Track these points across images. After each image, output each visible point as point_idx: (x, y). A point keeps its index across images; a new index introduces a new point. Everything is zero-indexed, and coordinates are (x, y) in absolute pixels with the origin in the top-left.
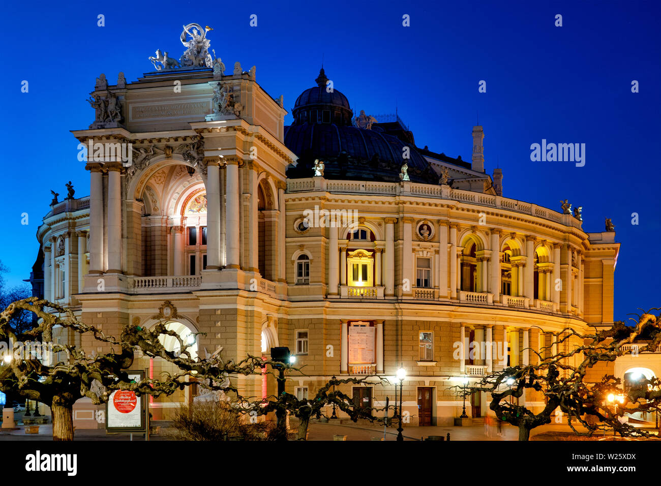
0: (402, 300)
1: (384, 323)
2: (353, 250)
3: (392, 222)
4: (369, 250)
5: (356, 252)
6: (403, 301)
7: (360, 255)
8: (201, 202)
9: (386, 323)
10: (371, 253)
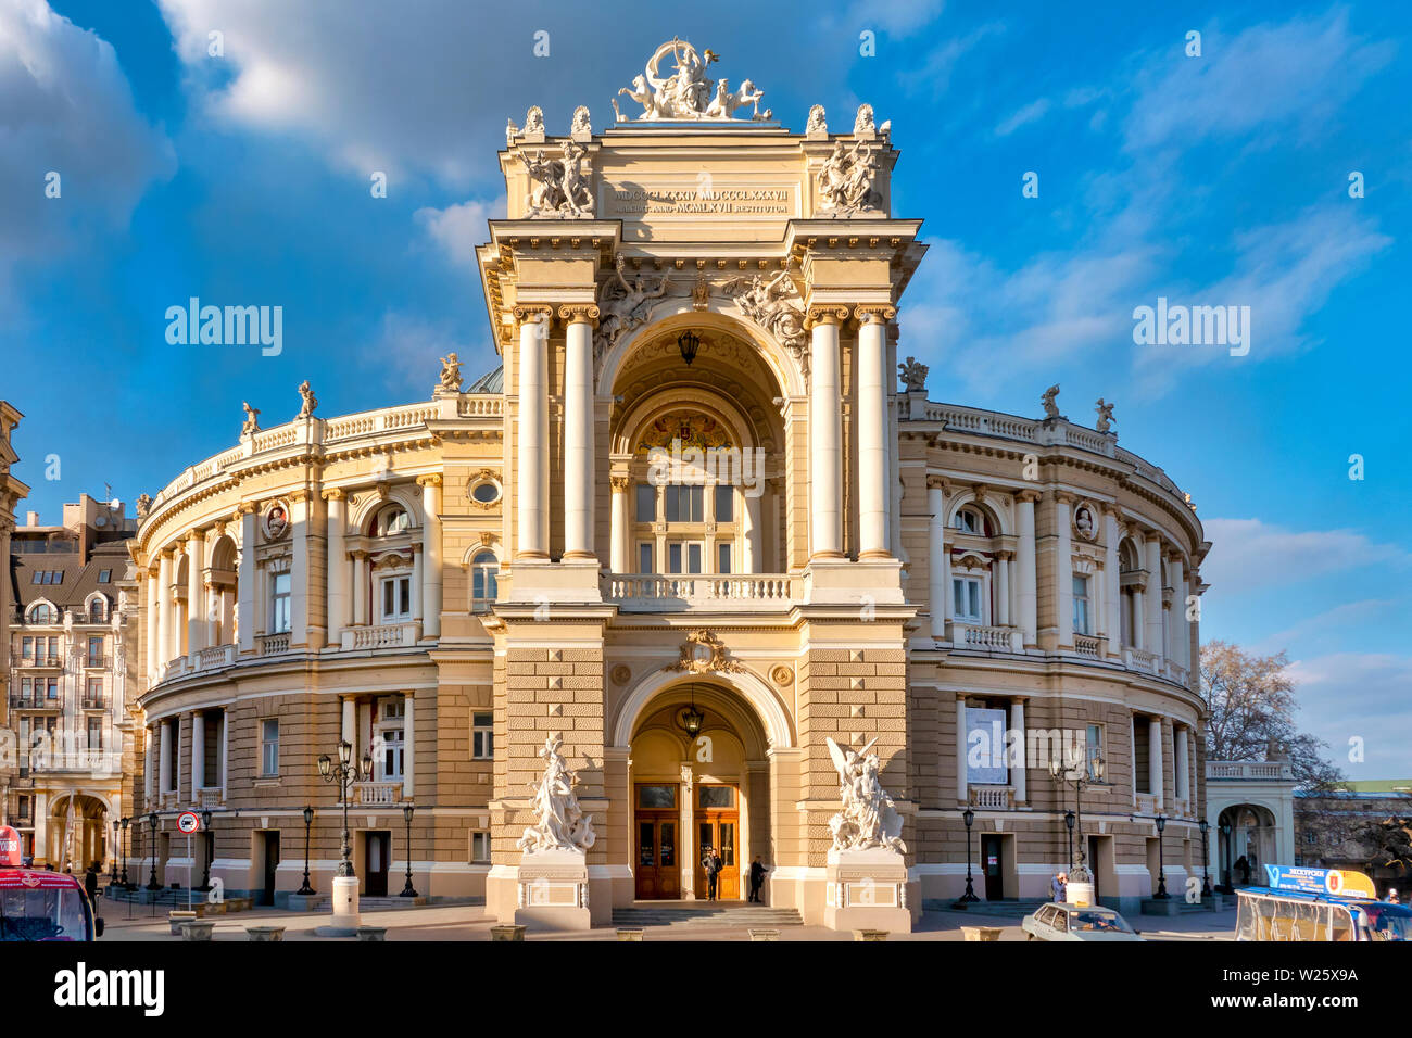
0: (1060, 657)
1: (1026, 701)
2: (960, 552)
3: (1032, 499)
4: (986, 555)
5: (965, 554)
6: (1063, 660)
7: (970, 562)
8: (669, 430)
9: (1031, 703)
10: (988, 560)
